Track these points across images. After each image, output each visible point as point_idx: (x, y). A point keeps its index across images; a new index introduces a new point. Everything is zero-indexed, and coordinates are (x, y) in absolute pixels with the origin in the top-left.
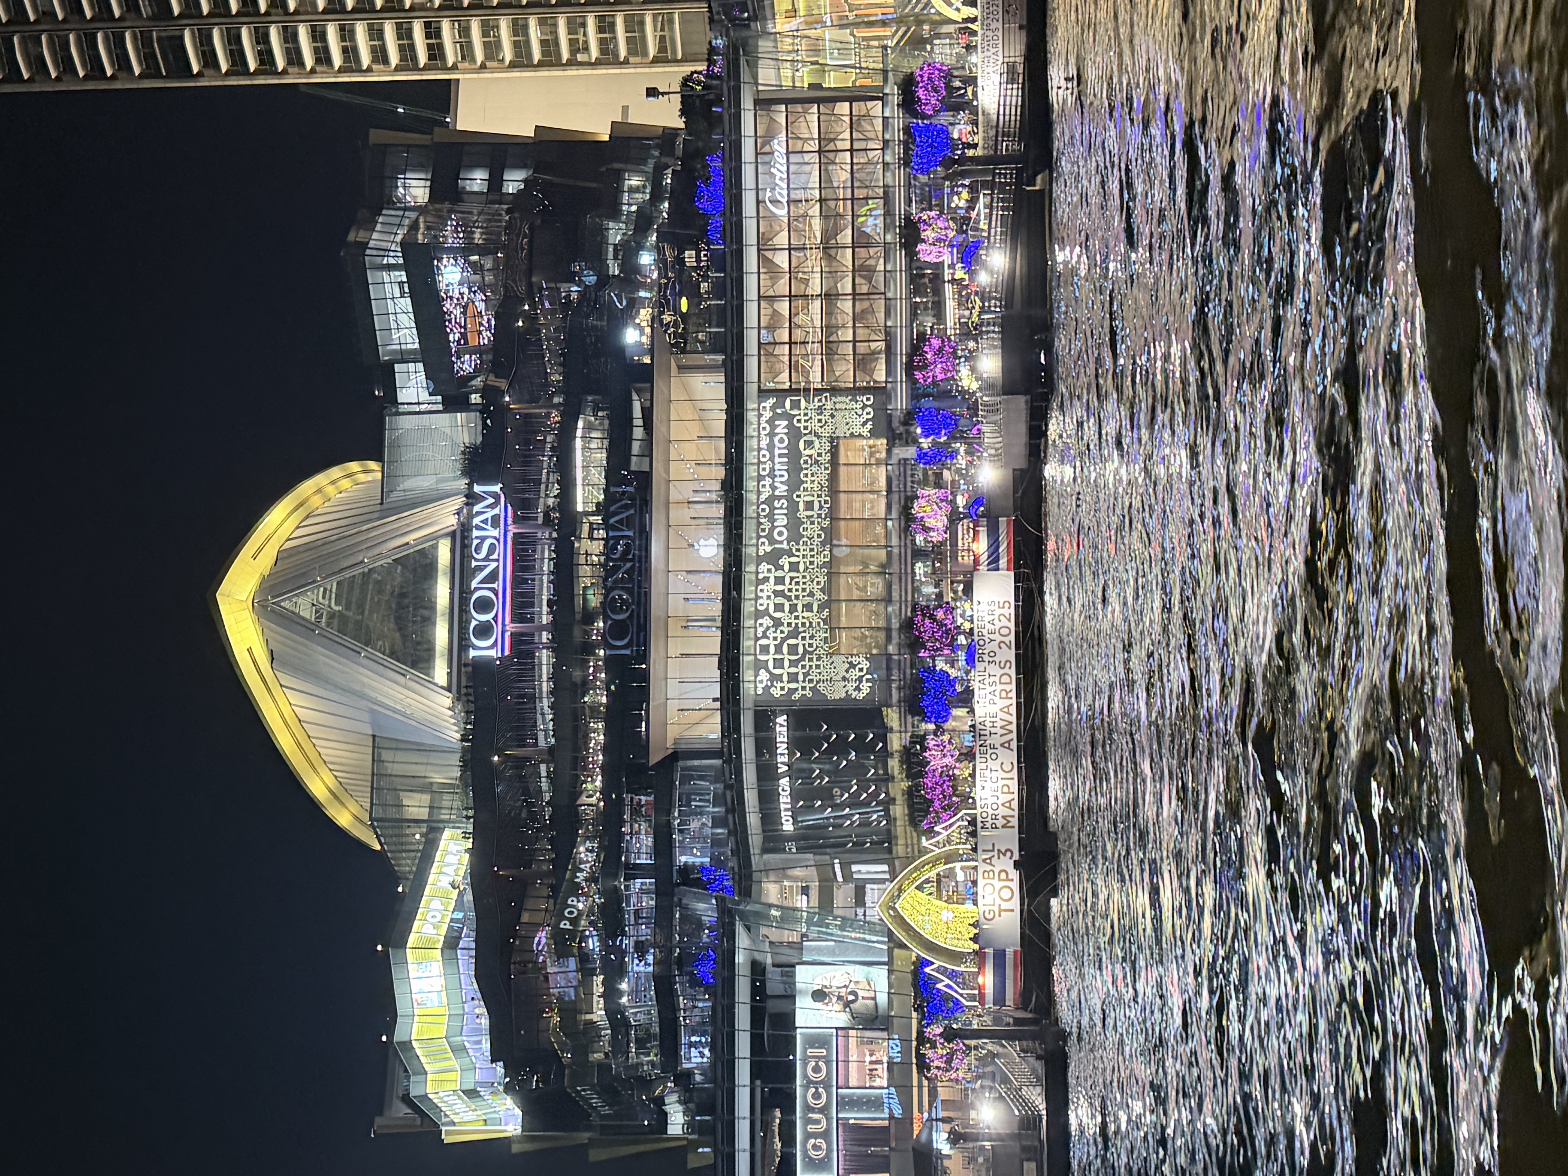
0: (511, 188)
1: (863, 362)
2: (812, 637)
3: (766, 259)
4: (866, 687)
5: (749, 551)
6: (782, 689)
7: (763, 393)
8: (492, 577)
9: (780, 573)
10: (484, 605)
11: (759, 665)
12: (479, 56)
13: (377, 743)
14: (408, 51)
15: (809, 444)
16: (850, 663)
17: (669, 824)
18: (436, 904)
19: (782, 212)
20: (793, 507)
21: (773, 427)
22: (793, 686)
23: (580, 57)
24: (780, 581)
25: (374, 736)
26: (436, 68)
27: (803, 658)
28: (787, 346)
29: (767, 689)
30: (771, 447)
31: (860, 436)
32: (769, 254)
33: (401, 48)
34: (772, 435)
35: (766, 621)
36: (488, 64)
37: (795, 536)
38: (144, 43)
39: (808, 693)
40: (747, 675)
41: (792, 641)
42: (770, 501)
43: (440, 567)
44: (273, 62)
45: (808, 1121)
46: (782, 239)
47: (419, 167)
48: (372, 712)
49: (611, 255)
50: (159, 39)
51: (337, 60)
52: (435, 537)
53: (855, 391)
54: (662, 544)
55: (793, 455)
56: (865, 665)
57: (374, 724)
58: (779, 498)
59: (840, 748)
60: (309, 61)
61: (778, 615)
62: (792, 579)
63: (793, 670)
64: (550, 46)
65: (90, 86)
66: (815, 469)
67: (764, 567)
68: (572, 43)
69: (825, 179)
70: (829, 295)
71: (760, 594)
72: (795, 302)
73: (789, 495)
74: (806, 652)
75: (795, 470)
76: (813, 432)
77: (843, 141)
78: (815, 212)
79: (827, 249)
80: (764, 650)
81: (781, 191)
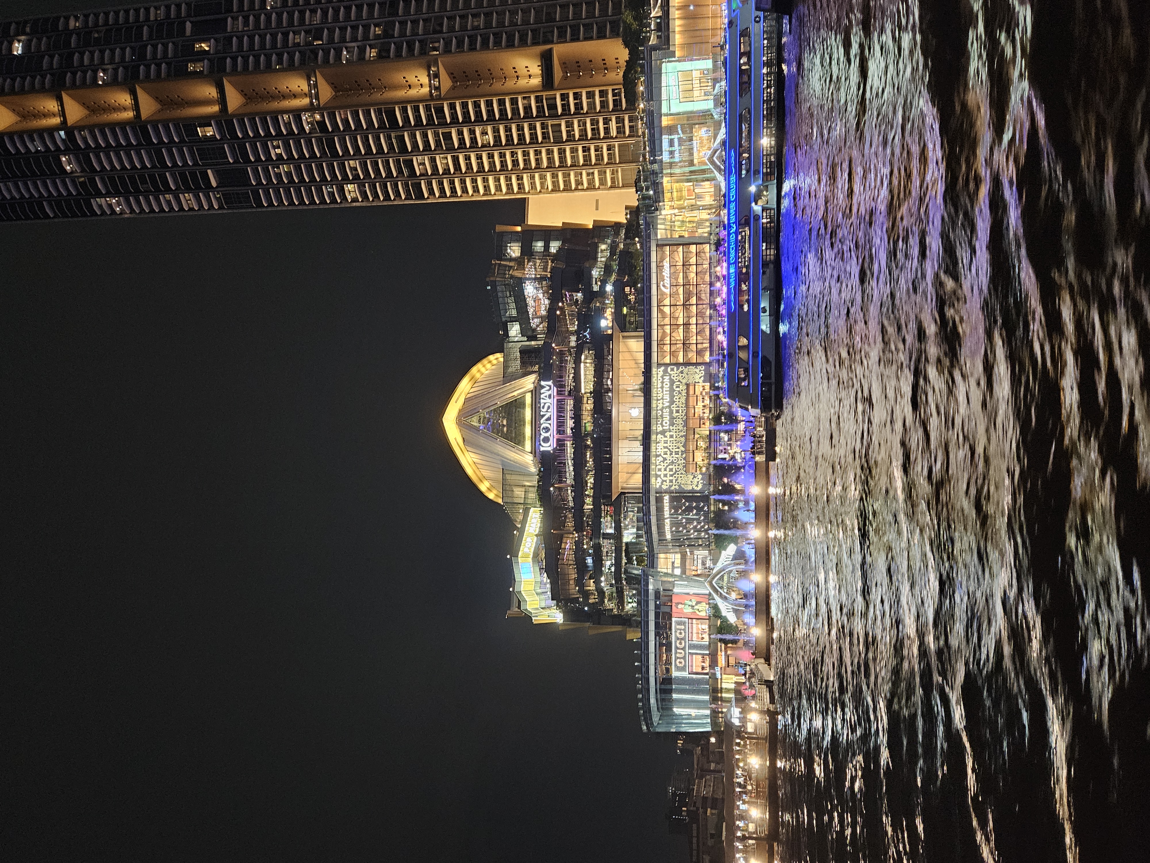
0: (553, 250)
1: (699, 353)
2: (679, 465)
4: (700, 486)
5: (653, 428)
6: (667, 486)
7: (659, 365)
8: (549, 419)
9: (666, 439)
10: (547, 430)
11: (657, 476)
12: (539, 188)
13: (504, 471)
14: (509, 186)
15: (678, 387)
16: (694, 476)
17: (620, 520)
18: (529, 539)
19: (667, 291)
20: (671, 412)
21: (663, 379)
22: (671, 484)
23: (580, 187)
24: (666, 442)
25: (503, 469)
26: (521, 193)
27: (675, 473)
28: (669, 346)
29: (660, 486)
30: (662, 387)
31: (698, 382)
32: (662, 308)
33: (507, 185)
34: (662, 382)
35: (661, 459)
36: (542, 191)
37: (672, 424)
38: (406, 186)
39: (677, 487)
40: (653, 480)
41: (671, 467)
42: (662, 410)
44: (456, 192)
45: (676, 653)
46: (667, 302)
47: (517, 241)
48: (503, 461)
49: (594, 282)
50: (412, 185)
51: (482, 191)
52: (525, 393)
53: (696, 364)
54: (617, 410)
55: (672, 390)
56: (700, 477)
57: (502, 465)
58: (666, 408)
59: (689, 509)
60: (470, 191)
61: (665, 456)
62: (671, 441)
63: (671, 478)
64: (567, 183)
65: (385, 203)
66: (680, 396)
67: (659, 436)
68: (576, 181)
69: (686, 277)
70: (686, 325)
71: (658, 447)
72: (673, 327)
73: (669, 407)
74: (676, 471)
75: (672, 397)
76: (679, 381)
77: (693, 261)
78: (681, 290)
79: (686, 305)
80: (660, 470)
81: (667, 282)
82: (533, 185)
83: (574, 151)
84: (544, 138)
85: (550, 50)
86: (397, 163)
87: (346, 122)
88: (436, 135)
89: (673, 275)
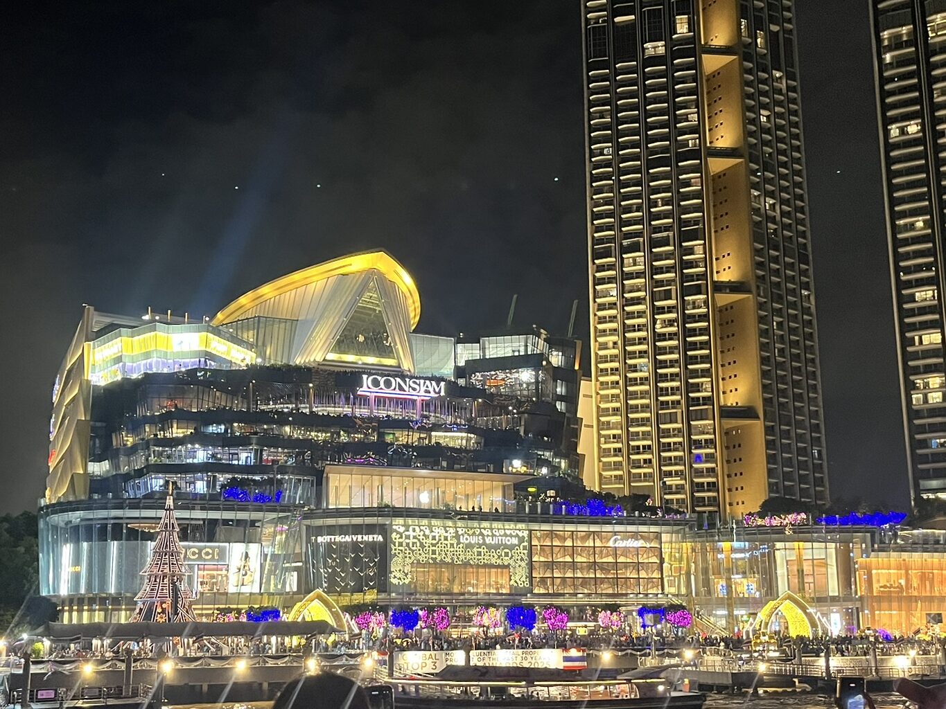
0: (558, 405)
1: (543, 582)
2: (420, 554)
3: (590, 535)
4: (396, 581)
5: (460, 523)
6: (395, 539)
7: (530, 532)
8: (401, 388)
9: (449, 538)
10: (388, 384)
11: (407, 527)
12: (602, 392)
13: (294, 322)
14: (605, 359)
15: (506, 554)
16: (407, 574)
19: (611, 544)
20: (479, 546)
21: (515, 536)
22: (397, 544)
24: (446, 539)
25: (298, 320)
26: (597, 372)
27: (410, 549)
28: (550, 544)
29: (396, 531)
30: (506, 535)
31: (510, 580)
32: (592, 537)
34: (511, 536)
35: (427, 532)
36: (599, 396)
37: (466, 546)
39: (393, 552)
40: (400, 521)
41: (418, 544)
42: (481, 534)
43: (382, 359)
44: (599, 297)
46: (599, 543)
47: (566, 362)
48: (312, 321)
50: (611, 246)
51: (600, 327)
53: (531, 578)
54: (426, 475)
55: (502, 547)
56: (407, 581)
58: (484, 539)
61: (430, 537)
62: (447, 545)
63: (404, 544)
64: (608, 425)
65: (589, 213)
66: (496, 557)
67: (452, 530)
68: (609, 436)
69: (626, 565)
70: (574, 566)
71: (439, 529)
72: (570, 549)
73: (484, 543)
74: (413, 551)
75: (496, 547)
76: (512, 556)
77: (643, 574)
78: (610, 559)
79: (593, 565)
80: (414, 530)
81: (621, 544)
82: (604, 385)
83: (646, 435)
84: (662, 403)
85: (757, 417)
86: (639, 234)
87: (687, 183)
88: (669, 282)
89: (626, 551)
